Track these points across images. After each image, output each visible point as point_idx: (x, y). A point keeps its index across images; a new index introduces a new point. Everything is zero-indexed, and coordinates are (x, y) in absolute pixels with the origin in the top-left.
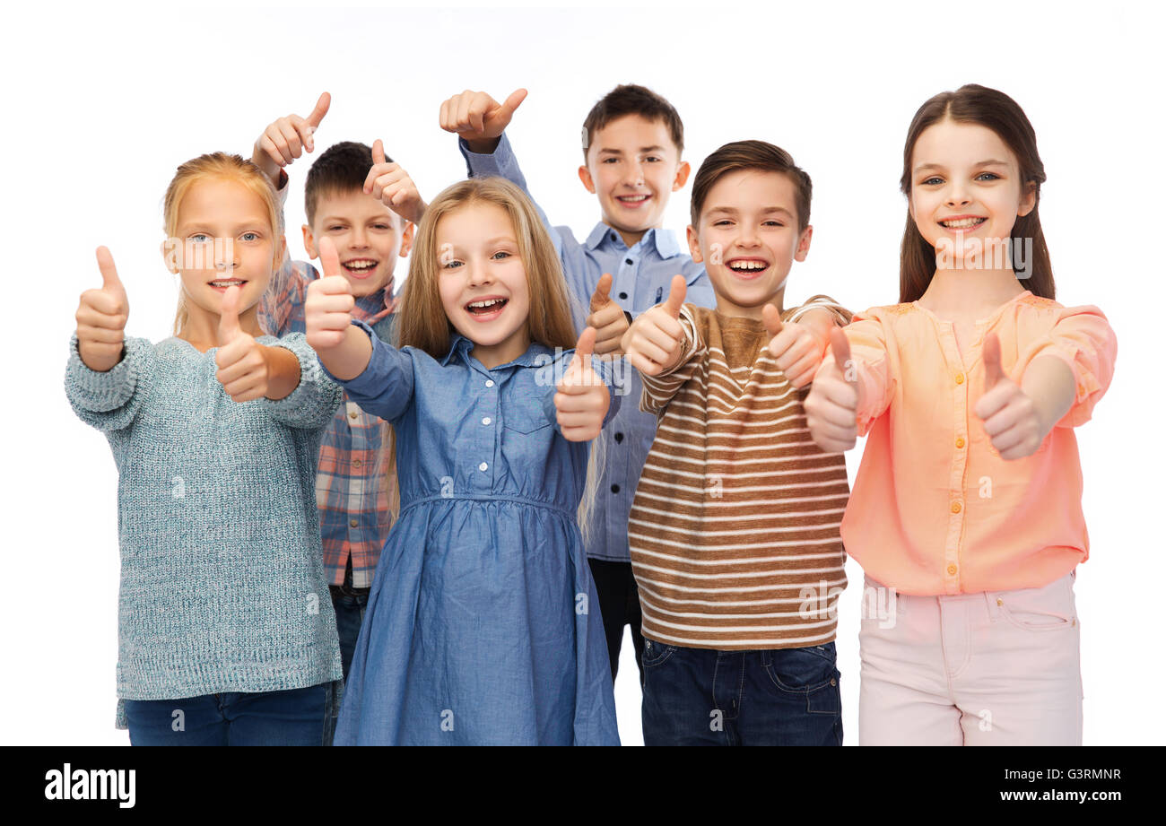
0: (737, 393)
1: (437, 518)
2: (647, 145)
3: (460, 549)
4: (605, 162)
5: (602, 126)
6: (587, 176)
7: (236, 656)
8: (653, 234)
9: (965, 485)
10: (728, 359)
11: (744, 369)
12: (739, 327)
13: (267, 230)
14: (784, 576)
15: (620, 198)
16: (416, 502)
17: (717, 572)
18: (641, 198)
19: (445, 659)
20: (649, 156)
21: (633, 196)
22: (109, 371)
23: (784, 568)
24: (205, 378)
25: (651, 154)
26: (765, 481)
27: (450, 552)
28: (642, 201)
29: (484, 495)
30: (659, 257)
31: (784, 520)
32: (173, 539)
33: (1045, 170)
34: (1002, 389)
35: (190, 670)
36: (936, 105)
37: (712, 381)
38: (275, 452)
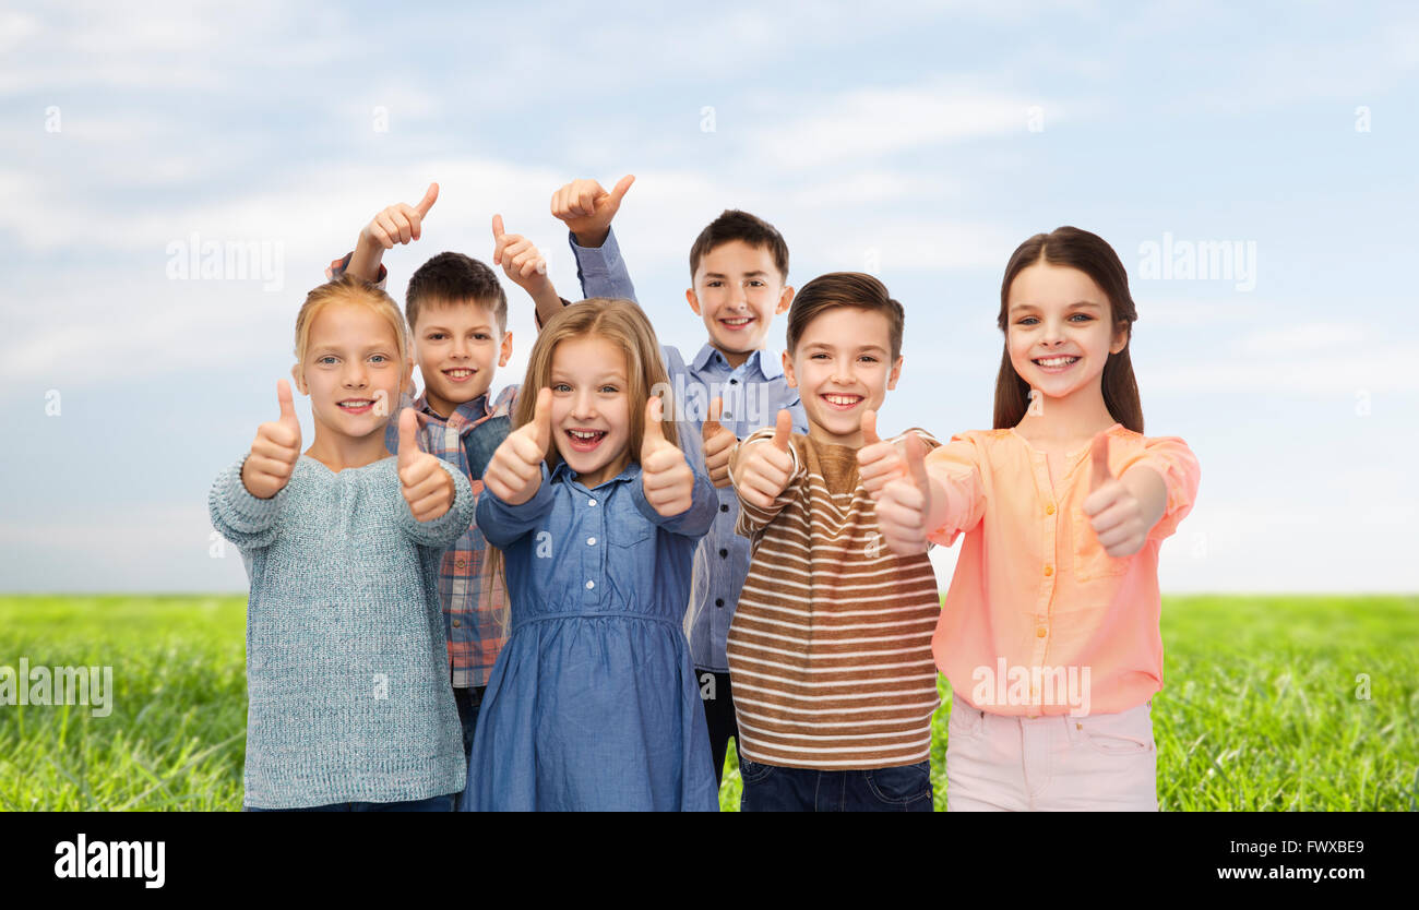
0: (838, 519)
1: (547, 639)
2: (751, 270)
3: (572, 668)
4: (710, 285)
5: (708, 251)
6: (693, 300)
7: (365, 767)
8: (758, 355)
9: (1051, 611)
10: (827, 485)
11: (843, 496)
12: (837, 454)
13: (395, 353)
14: (884, 698)
15: (723, 321)
16: (524, 622)
17: (821, 694)
18: (743, 321)
19: (565, 773)
20: (753, 280)
21: (736, 319)
22: (272, 497)
23: (885, 690)
24: (337, 496)
25: (756, 278)
26: (866, 606)
27: (564, 670)
28: (745, 324)
29: (592, 612)
30: (764, 379)
31: (885, 643)
32: (306, 651)
33: (1137, 309)
34: (1109, 489)
35: (318, 780)
36: (1032, 248)
37: (815, 508)
38: (405, 570)
